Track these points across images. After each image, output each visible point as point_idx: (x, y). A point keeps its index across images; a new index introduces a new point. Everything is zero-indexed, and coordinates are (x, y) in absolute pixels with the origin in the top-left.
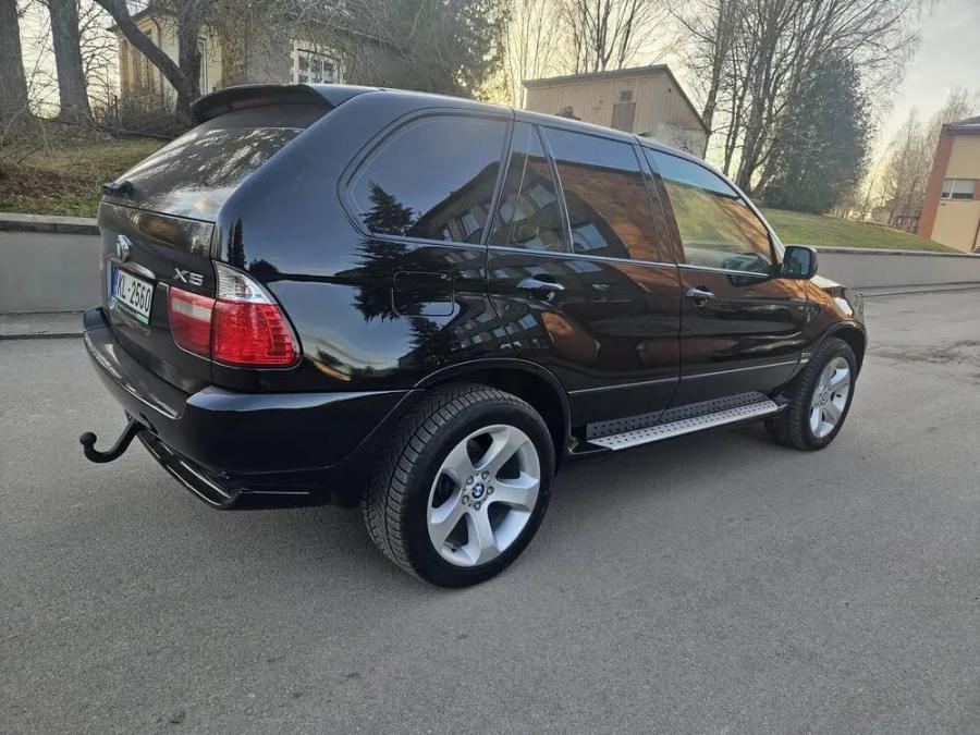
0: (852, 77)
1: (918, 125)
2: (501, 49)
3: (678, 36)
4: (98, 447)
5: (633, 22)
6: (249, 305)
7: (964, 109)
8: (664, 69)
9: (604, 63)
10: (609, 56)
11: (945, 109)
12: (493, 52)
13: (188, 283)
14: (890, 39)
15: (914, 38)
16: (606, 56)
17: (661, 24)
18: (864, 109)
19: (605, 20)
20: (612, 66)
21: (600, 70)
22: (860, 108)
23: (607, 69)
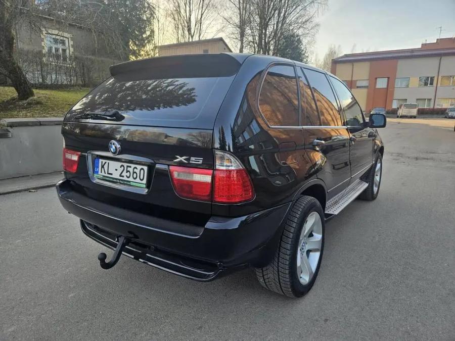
0: (299, 41)
1: (319, 60)
2: (152, 32)
3: (223, 25)
4: (107, 261)
5: (202, 19)
6: (230, 171)
7: (335, 53)
8: (221, 40)
9: (192, 37)
10: (194, 34)
11: (328, 53)
12: (148, 33)
13: (189, 163)
14: (308, 25)
15: (317, 25)
16: (192, 34)
17: (215, 20)
18: (305, 54)
19: (190, 18)
20: (196, 38)
21: (190, 40)
22: (304, 54)
23: (194, 40)
